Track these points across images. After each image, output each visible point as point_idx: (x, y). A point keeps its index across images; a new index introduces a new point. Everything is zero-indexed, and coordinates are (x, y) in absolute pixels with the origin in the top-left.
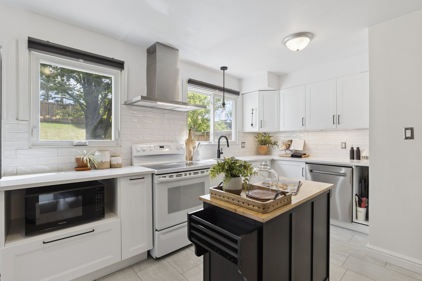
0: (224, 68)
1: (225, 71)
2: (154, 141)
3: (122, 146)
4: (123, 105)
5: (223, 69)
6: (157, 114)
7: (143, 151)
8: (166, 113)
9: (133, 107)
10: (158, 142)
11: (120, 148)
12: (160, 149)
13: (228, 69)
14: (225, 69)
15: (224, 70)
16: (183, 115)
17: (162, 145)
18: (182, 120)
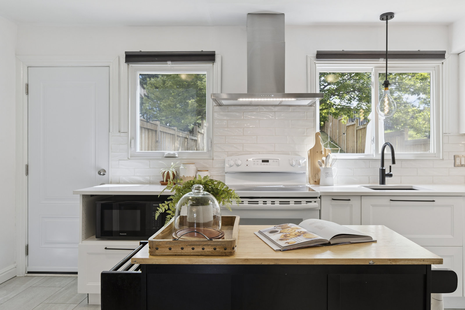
0: (387, 16)
1: (389, 21)
2: (258, 153)
3: (215, 158)
4: (215, 106)
5: (385, 17)
6: (262, 114)
7: (237, 165)
8: (277, 112)
9: (228, 107)
10: (264, 154)
11: (211, 161)
12: (261, 164)
13: (395, 16)
14: (389, 17)
15: (387, 19)
16: (307, 112)
17: (265, 158)
18: (307, 120)
